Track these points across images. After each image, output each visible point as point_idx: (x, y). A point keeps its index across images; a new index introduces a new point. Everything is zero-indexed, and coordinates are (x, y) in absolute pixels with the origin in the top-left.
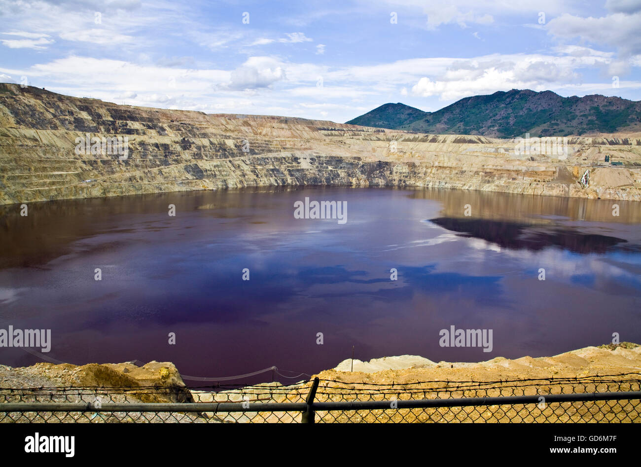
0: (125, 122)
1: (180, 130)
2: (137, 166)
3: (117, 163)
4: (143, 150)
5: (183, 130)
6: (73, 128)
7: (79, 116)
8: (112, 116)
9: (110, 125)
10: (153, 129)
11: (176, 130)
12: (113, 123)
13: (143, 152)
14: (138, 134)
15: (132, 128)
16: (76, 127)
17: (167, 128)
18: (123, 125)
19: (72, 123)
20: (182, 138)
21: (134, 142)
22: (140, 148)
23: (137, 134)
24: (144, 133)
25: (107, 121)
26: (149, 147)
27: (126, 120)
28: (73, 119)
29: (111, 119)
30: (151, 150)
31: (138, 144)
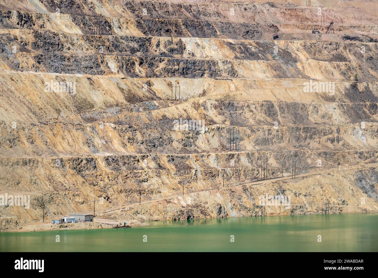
0: (176, 40)
1: (341, 58)
2: (211, 174)
3: (153, 165)
4: (228, 123)
5: (351, 57)
6: (32, 61)
7: (48, 26)
8: (139, 25)
9: (133, 51)
10: (258, 58)
11: (330, 61)
12: (144, 44)
13: (229, 131)
14: (214, 74)
15: (198, 57)
16: (39, 60)
17: (302, 56)
18: (172, 50)
19: (29, 47)
20: (347, 85)
21: (201, 100)
22: (218, 119)
23: (211, 75)
24: (233, 73)
25: (126, 38)
26: (248, 115)
27: (180, 33)
28: (30, 38)
29: (137, 33)
30: (252, 121)
31: (216, 107)
